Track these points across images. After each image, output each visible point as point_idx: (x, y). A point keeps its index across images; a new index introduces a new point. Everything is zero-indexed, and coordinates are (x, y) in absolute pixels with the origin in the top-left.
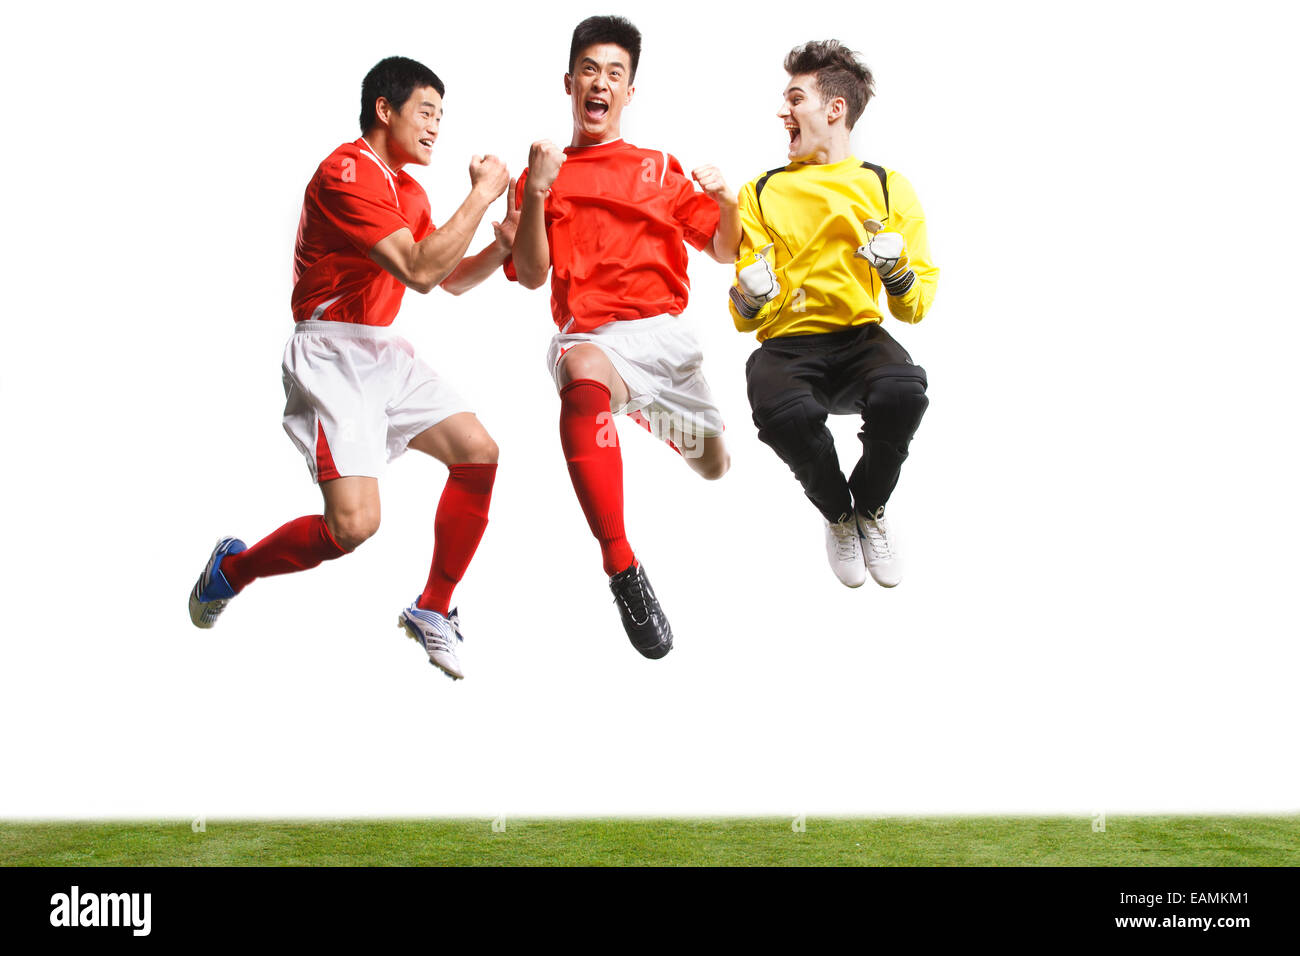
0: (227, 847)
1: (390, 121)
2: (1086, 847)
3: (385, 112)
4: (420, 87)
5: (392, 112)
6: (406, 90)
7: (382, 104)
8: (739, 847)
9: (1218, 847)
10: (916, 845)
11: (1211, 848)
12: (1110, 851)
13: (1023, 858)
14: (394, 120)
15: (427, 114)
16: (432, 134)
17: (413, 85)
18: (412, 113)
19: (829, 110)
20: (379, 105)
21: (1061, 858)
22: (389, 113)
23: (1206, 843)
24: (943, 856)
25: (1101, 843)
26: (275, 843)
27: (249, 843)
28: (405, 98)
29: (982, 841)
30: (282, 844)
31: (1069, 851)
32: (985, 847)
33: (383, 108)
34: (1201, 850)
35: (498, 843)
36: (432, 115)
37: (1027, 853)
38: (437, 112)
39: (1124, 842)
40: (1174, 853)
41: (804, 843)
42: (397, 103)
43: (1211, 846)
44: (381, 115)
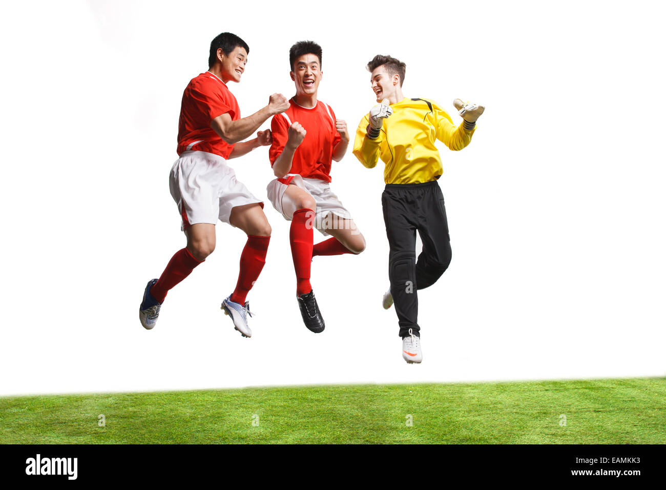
0: (96, 403)
1: (223, 60)
2: (519, 390)
3: (221, 56)
4: (239, 46)
5: (224, 55)
6: (232, 47)
7: (220, 51)
8: (353, 394)
9: (580, 387)
10: (439, 391)
11: (577, 388)
12: (530, 391)
13: (490, 396)
14: (224, 59)
15: (240, 59)
16: (242, 68)
17: (236, 45)
18: (234, 57)
19: (393, 80)
20: (219, 52)
21: (508, 395)
22: (223, 56)
23: (575, 385)
24: (451, 396)
25: (526, 387)
26: (120, 400)
27: (107, 400)
28: (231, 50)
29: (470, 388)
30: (123, 400)
31: (511, 391)
32: (472, 391)
33: (220, 53)
34: (572, 389)
35: (233, 396)
36: (243, 60)
37: (491, 394)
38: (245, 59)
39: (536, 386)
40: (560, 391)
41: (385, 392)
42: (227, 52)
43: (577, 387)
44: (219, 56)
